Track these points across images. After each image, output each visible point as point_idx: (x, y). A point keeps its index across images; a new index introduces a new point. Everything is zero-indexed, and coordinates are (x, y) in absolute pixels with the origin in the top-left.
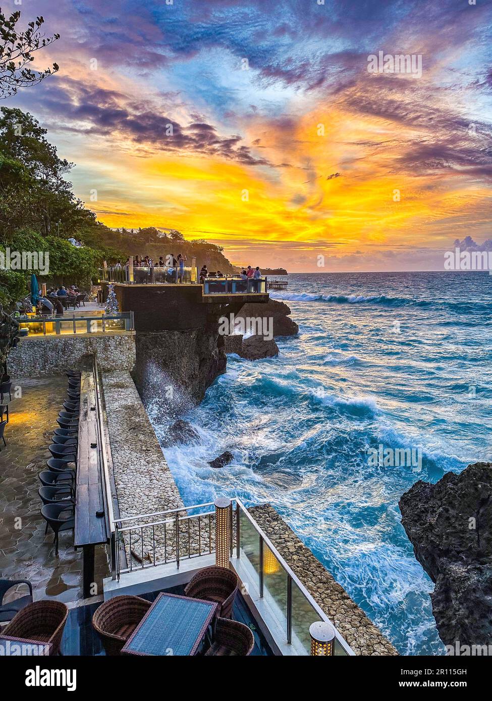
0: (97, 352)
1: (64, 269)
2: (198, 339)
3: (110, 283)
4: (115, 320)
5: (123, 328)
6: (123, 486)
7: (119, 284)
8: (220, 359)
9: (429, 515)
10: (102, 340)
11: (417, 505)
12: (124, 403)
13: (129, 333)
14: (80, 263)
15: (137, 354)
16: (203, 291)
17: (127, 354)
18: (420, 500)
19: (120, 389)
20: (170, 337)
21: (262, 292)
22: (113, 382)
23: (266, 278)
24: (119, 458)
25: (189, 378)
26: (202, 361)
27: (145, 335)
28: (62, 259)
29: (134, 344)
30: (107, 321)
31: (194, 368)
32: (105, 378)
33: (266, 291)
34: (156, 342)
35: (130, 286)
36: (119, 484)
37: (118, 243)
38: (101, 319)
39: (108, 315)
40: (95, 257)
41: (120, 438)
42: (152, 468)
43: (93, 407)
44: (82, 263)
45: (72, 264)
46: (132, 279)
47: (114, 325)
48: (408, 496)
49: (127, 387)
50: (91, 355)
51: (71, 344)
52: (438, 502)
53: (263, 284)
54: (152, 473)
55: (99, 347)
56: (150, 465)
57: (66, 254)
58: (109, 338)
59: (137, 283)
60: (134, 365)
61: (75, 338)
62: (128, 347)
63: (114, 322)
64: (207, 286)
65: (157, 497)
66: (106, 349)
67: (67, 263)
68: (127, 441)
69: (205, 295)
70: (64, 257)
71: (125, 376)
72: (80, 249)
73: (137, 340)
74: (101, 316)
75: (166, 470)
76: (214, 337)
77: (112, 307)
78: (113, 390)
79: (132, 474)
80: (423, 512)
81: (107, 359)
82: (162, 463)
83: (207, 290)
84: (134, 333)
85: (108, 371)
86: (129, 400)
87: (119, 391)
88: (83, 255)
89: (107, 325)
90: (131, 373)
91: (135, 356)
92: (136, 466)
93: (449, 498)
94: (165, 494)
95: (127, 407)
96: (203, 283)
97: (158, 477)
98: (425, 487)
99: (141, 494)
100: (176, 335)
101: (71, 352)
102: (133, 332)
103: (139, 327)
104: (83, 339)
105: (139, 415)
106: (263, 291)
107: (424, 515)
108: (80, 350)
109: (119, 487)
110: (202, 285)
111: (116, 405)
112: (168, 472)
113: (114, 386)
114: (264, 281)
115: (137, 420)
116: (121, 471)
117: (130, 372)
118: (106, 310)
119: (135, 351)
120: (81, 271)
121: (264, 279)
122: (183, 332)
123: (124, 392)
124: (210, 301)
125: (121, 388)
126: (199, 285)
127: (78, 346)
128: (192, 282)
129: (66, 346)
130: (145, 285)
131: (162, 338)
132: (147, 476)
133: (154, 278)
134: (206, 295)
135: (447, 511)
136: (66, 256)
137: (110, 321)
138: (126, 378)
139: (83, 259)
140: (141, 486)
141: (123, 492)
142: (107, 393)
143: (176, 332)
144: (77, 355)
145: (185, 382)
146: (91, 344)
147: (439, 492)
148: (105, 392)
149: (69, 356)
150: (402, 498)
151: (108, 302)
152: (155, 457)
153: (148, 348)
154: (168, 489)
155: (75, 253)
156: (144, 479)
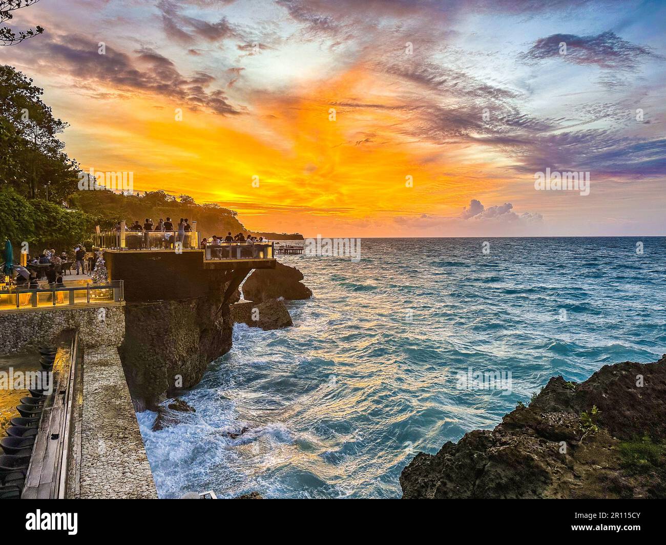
0: (79, 325)
1: (51, 235)
2: (199, 309)
3: (101, 249)
4: (103, 290)
5: (111, 298)
6: (88, 482)
7: (109, 250)
8: (224, 329)
9: (429, 490)
10: (86, 312)
11: (417, 480)
12: (105, 383)
13: (118, 304)
14: (70, 228)
15: (127, 327)
16: (204, 256)
17: (115, 327)
18: (420, 474)
19: (103, 368)
20: (166, 307)
21: (268, 257)
22: (95, 359)
23: (273, 243)
24: (90, 448)
25: (187, 352)
26: (203, 333)
27: (136, 306)
28: (49, 224)
29: (123, 317)
30: (94, 290)
31: (194, 340)
32: (88, 355)
33: (273, 256)
34: (149, 313)
35: (122, 252)
36: (85, 481)
37: (121, 207)
38: (85, 289)
39: (95, 285)
40: (87, 221)
41: (94, 425)
42: (127, 459)
43: (63, 390)
44: (73, 229)
45: (60, 229)
46: (123, 245)
47: (102, 295)
48: (409, 470)
49: (112, 365)
50: (73, 329)
51: (49, 318)
52: (437, 475)
53: (270, 249)
54: (126, 464)
55: (83, 321)
56: (125, 455)
57: (54, 218)
58: (94, 310)
59: (129, 249)
60: (122, 339)
61: (53, 311)
62: (116, 319)
63: (102, 292)
64: (209, 251)
65: (128, 494)
66: (90, 322)
67: (54, 228)
68: (102, 427)
69: (206, 261)
70: (52, 221)
71: (112, 352)
72: (72, 213)
73: (127, 310)
74: (86, 286)
75: (143, 460)
76: (216, 305)
77: (100, 276)
78: (94, 368)
79: (102, 467)
80: (423, 487)
81: (90, 334)
82: (140, 452)
83: (209, 257)
84: (124, 303)
85: (92, 347)
86: (112, 380)
87: (101, 370)
88: (74, 220)
89: (93, 296)
90: (119, 349)
91: (124, 330)
92: (109, 457)
93: (447, 470)
94: (138, 489)
95: (107, 388)
96: (204, 248)
97: (133, 469)
98: (425, 459)
99: (110, 491)
100: (173, 305)
101: (49, 326)
102: (122, 303)
103: (129, 297)
104: (64, 311)
105: (121, 397)
106: (270, 256)
107: (424, 490)
108: (59, 324)
109: (84, 483)
110: (204, 250)
111: (96, 385)
112: (145, 462)
113: (97, 364)
114: (270, 246)
115: (118, 403)
116: (90, 464)
117: (117, 347)
118: (93, 279)
119: (124, 323)
120: (71, 236)
121: (270, 244)
122: (181, 302)
123: (107, 371)
124: (212, 267)
125: (105, 365)
126: (200, 251)
127: (57, 320)
128: (192, 248)
129: (44, 319)
130: (138, 251)
131: (156, 308)
132: (120, 469)
133: (148, 243)
134: (208, 261)
135: (444, 484)
136: (54, 220)
137: (97, 291)
138: (112, 355)
139: (74, 223)
140: (111, 482)
141: (87, 490)
142: (87, 372)
143: (172, 302)
144: (56, 330)
145: (183, 357)
146: (73, 317)
147: (439, 464)
148: (85, 371)
149: (47, 331)
150: (403, 473)
151: (95, 270)
152: (132, 445)
153: (139, 320)
154: (144, 482)
155: (66, 218)
156: (116, 472)
